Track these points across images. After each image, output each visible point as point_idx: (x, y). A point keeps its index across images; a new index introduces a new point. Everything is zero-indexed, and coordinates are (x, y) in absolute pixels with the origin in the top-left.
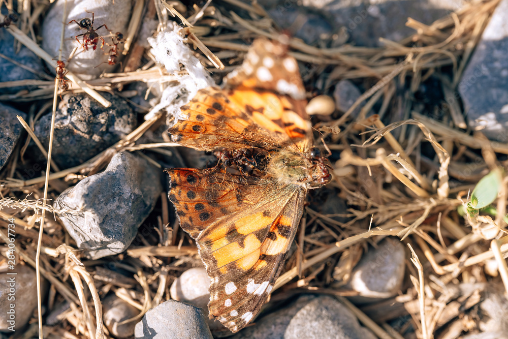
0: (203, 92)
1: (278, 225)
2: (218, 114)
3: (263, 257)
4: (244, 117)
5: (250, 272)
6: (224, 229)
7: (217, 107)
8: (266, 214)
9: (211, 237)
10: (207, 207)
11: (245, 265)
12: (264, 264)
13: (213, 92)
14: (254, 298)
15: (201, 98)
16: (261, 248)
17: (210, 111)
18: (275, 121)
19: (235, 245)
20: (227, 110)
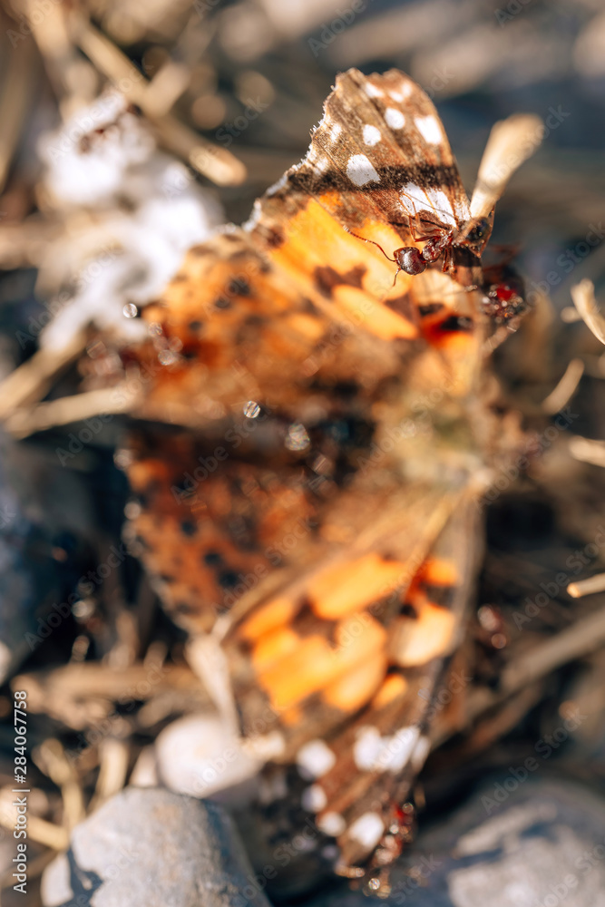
0: (200, 251)
1: (421, 583)
2: (241, 309)
3: (393, 669)
4: (309, 309)
5: (365, 713)
6: (282, 609)
7: (239, 289)
8: (388, 557)
9: (252, 629)
10: (233, 558)
11: (348, 696)
12: (396, 688)
13: (228, 249)
14: (382, 778)
15: (197, 268)
16: (388, 646)
17: (222, 305)
18: (393, 304)
19: (316, 644)
20: (265, 295)
